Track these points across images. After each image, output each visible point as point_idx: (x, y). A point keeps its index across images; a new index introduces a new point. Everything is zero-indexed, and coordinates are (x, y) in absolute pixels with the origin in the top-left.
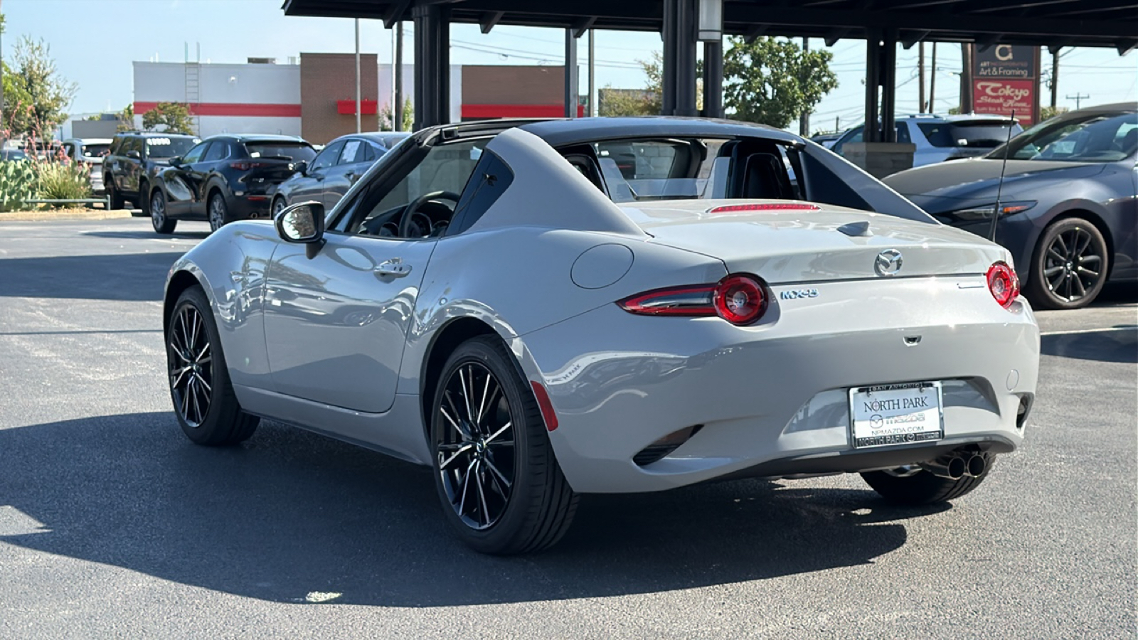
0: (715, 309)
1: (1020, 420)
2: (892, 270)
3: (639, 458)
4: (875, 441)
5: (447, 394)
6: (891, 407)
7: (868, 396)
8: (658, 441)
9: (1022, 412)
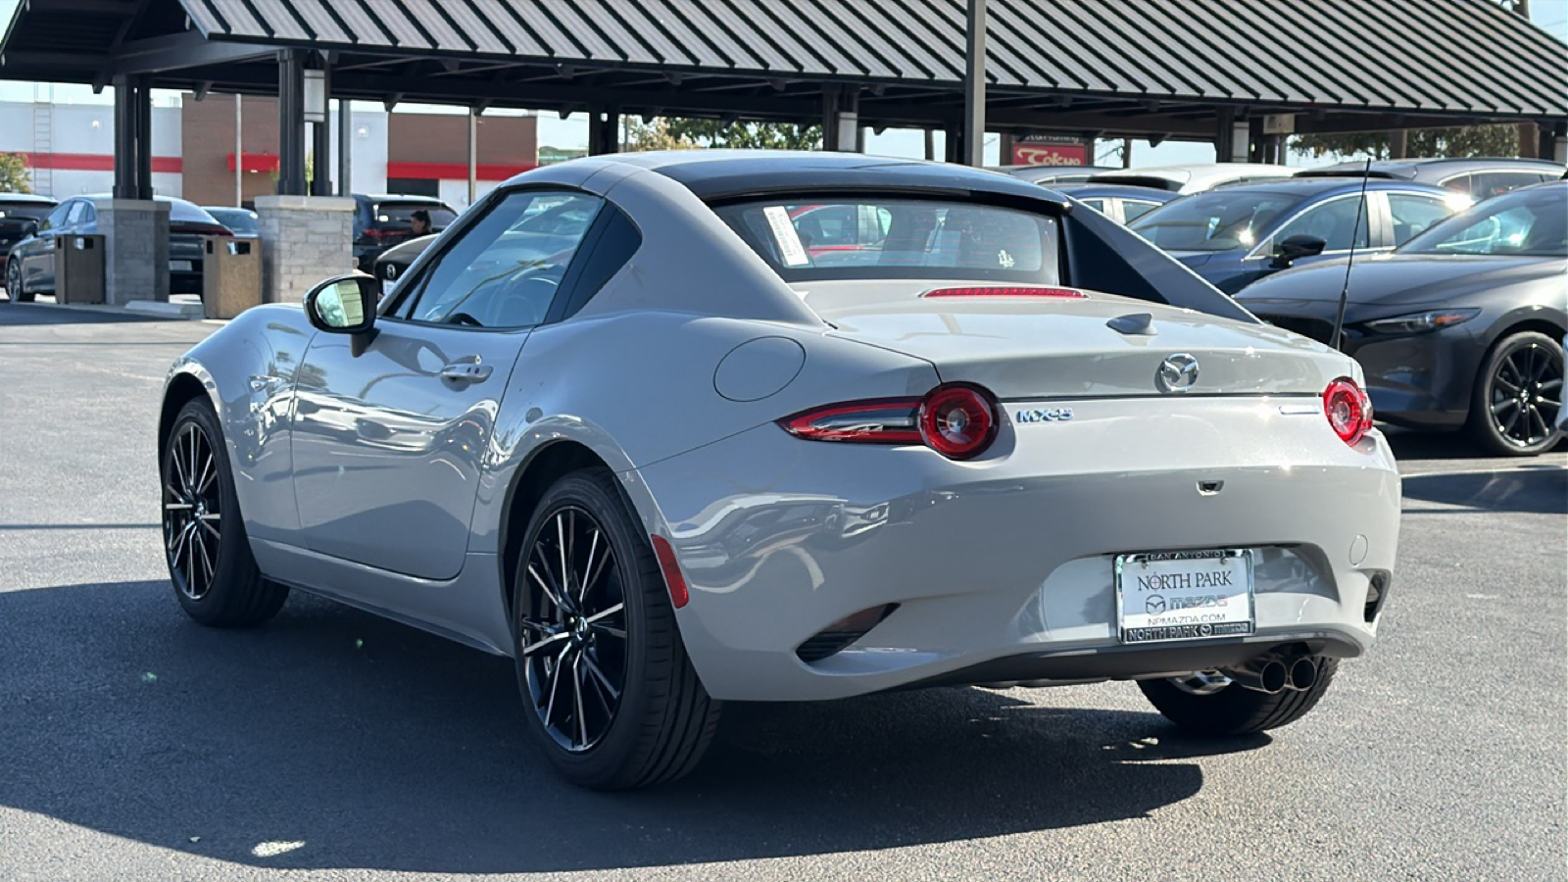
0: (920, 434)
1: (1370, 612)
2: (1183, 385)
3: (804, 650)
4: (1153, 633)
5: (538, 546)
6: (1178, 585)
7: (1144, 568)
8: (833, 626)
9: (1372, 600)
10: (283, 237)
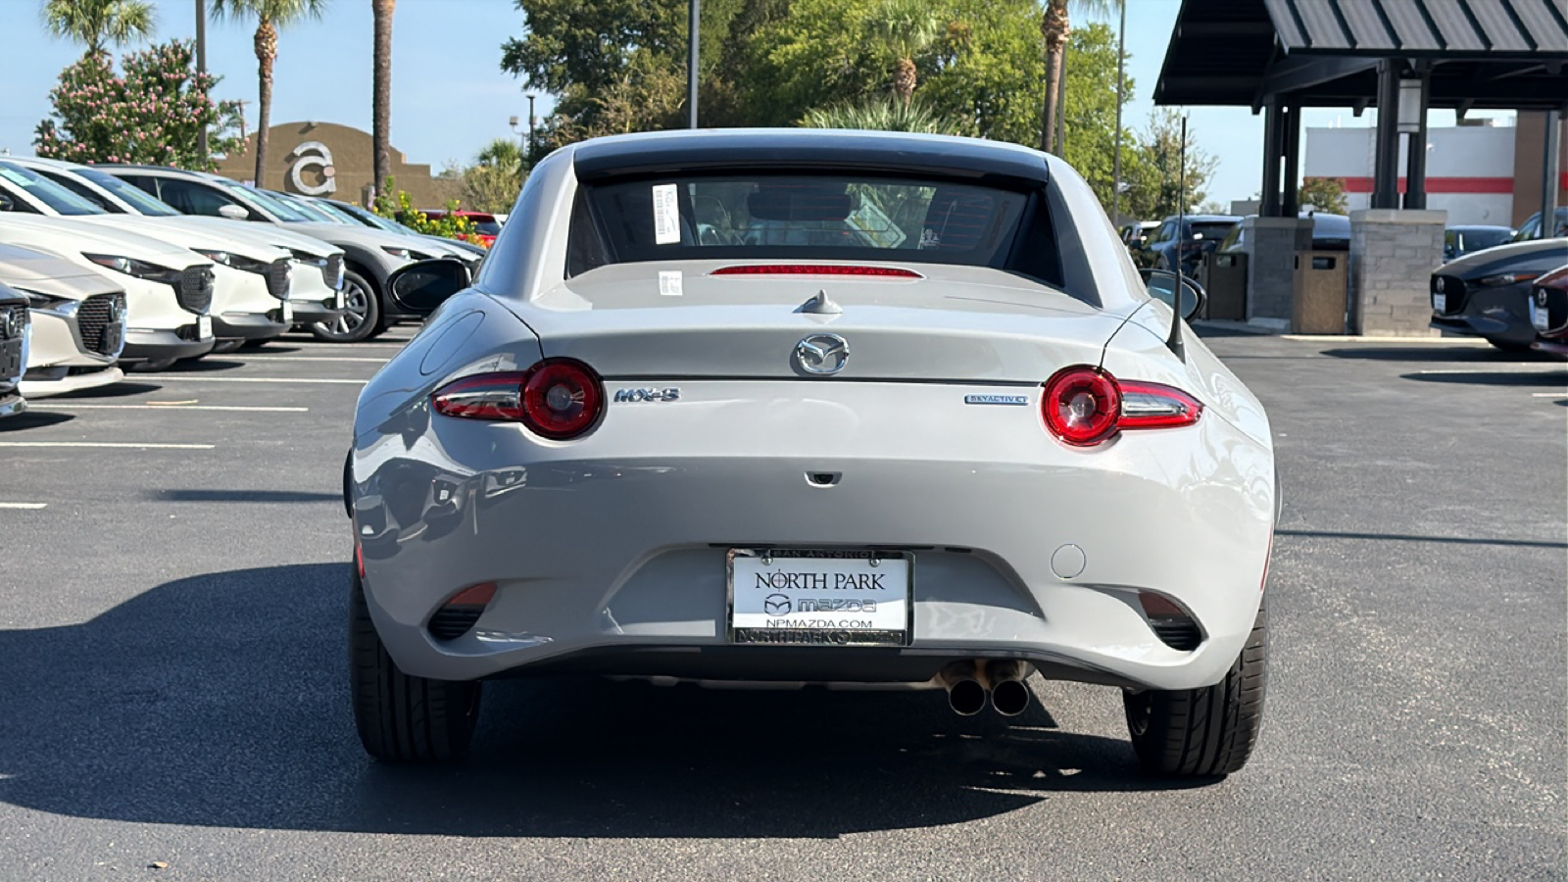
2: (827, 367)
4: (771, 635)
6: (810, 585)
7: (765, 563)
8: (443, 603)
10: (1368, 252)
